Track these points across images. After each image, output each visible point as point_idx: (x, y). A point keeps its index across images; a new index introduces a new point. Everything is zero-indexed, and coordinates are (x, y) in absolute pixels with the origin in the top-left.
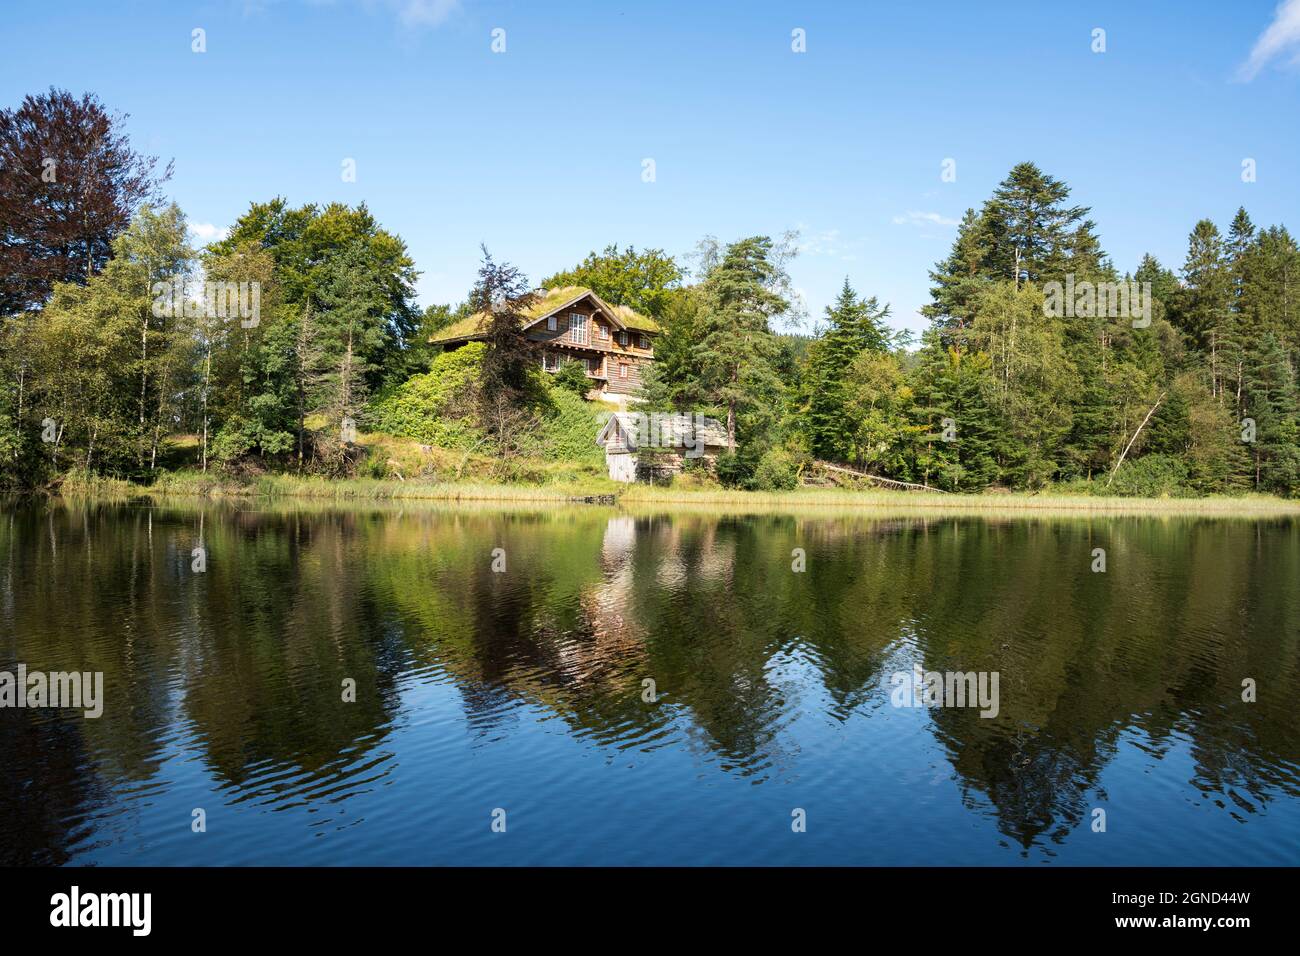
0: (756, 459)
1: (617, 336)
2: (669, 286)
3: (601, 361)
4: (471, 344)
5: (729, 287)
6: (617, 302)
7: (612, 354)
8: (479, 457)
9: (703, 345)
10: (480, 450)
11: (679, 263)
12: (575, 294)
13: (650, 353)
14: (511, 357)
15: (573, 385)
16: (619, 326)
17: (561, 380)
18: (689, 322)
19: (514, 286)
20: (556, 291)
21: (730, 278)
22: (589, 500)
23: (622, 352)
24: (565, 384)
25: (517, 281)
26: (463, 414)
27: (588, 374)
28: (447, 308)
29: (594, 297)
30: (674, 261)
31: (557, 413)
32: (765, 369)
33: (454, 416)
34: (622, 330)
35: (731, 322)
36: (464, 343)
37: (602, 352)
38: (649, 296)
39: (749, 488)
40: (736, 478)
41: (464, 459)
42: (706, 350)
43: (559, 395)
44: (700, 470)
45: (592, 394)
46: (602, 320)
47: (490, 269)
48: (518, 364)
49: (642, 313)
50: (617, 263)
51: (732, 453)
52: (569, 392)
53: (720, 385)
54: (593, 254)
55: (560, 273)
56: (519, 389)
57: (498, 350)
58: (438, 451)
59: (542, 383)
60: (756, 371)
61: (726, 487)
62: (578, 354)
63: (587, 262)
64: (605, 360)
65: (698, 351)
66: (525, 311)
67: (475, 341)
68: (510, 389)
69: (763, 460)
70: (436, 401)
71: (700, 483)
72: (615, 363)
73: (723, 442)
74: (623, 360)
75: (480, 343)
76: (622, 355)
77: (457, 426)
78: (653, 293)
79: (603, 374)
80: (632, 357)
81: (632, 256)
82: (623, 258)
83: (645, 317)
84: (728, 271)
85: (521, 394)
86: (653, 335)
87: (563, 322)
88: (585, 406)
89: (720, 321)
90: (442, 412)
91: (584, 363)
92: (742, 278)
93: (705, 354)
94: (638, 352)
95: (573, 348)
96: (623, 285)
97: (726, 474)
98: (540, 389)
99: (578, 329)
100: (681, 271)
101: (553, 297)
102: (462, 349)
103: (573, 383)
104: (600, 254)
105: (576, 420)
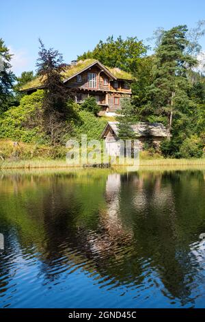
0: (180, 143)
1: (112, 84)
2: (142, 56)
3: (105, 97)
4: (38, 91)
5: (164, 54)
6: (113, 66)
7: (110, 93)
8: (43, 147)
9: (152, 85)
10: (43, 143)
11: (145, 44)
12: (91, 62)
13: (129, 91)
14: (57, 96)
15: (90, 109)
16: (113, 78)
17: (84, 107)
18: (148, 74)
19: (56, 60)
20: (81, 62)
21: (166, 50)
22: (95, 166)
23: (115, 91)
24: (86, 109)
25: (57, 58)
26: (35, 126)
27: (98, 103)
28: (32, 73)
29: (100, 64)
30: (142, 43)
31: (82, 123)
32: (184, 96)
33: (31, 127)
34: (114, 80)
35: (166, 73)
36: (35, 90)
37: (105, 92)
38: (130, 62)
39: (177, 157)
40: (170, 152)
41: (34, 148)
42: (153, 88)
43: (83, 114)
44: (152, 149)
45: (101, 113)
46: (105, 76)
47: (44, 52)
48: (60, 99)
49: (125, 70)
50: (113, 46)
51: (169, 139)
52: (88, 113)
53: (162, 106)
54: (101, 42)
55: (87, 52)
56: (62, 112)
57: (50, 93)
58: (22, 145)
59: (74, 109)
60: (179, 97)
61: (165, 157)
62: (93, 93)
63: (98, 46)
64: (107, 96)
65: (150, 89)
66: (62, 73)
67: (41, 89)
68: (58, 113)
69: (184, 143)
70: (21, 120)
71: (152, 155)
72: (112, 97)
73: (164, 134)
74: (116, 95)
75: (42, 90)
76: (116, 93)
77: (32, 132)
78: (132, 60)
79: (106, 103)
80: (121, 93)
81: (121, 41)
82: (116, 42)
83: (127, 73)
84: (164, 46)
85: (62, 114)
86: (130, 82)
87: (85, 77)
88: (97, 119)
89: (160, 72)
90: (24, 125)
91: (97, 98)
92: (172, 49)
93: (152, 90)
94: (123, 91)
95: (90, 91)
96: (116, 57)
97: (165, 150)
98: (73, 112)
99: (92, 81)
100: (146, 47)
101: (79, 65)
102: (35, 93)
103: (90, 108)
104: (105, 42)
105: (91, 126)
